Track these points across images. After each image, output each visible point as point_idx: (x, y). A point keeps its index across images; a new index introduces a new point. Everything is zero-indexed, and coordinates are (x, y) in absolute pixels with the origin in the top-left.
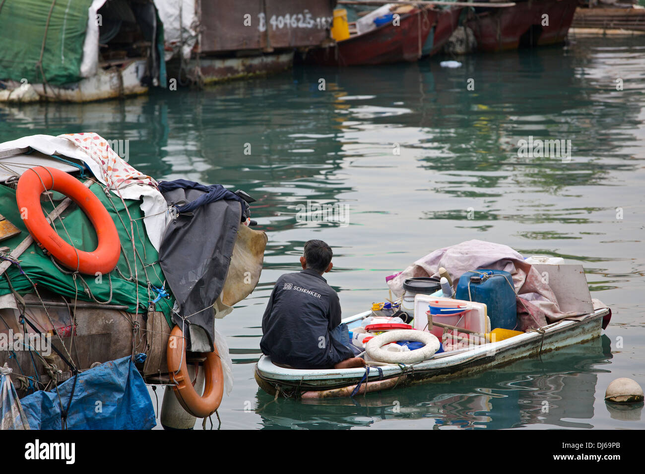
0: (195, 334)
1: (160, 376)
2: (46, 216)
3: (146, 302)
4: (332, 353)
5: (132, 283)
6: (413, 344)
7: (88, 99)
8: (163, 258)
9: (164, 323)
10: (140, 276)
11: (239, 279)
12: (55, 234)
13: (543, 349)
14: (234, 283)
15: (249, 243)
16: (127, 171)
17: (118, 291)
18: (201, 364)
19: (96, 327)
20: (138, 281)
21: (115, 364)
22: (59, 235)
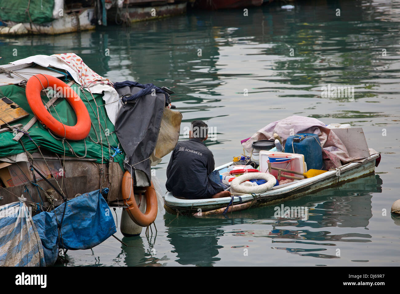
0: (139, 176)
1: (118, 201)
2: (45, 105)
3: (108, 157)
4: (210, 189)
5: (99, 145)
6: (260, 181)
7: (58, 32)
8: (117, 129)
9: (120, 169)
10: (104, 141)
11: (165, 141)
12: (51, 115)
13: (339, 181)
14: (162, 144)
15: (171, 119)
16: (94, 76)
17: (90, 150)
18: (143, 194)
19: (78, 172)
20: (103, 144)
21: (90, 195)
22: (53, 116)
